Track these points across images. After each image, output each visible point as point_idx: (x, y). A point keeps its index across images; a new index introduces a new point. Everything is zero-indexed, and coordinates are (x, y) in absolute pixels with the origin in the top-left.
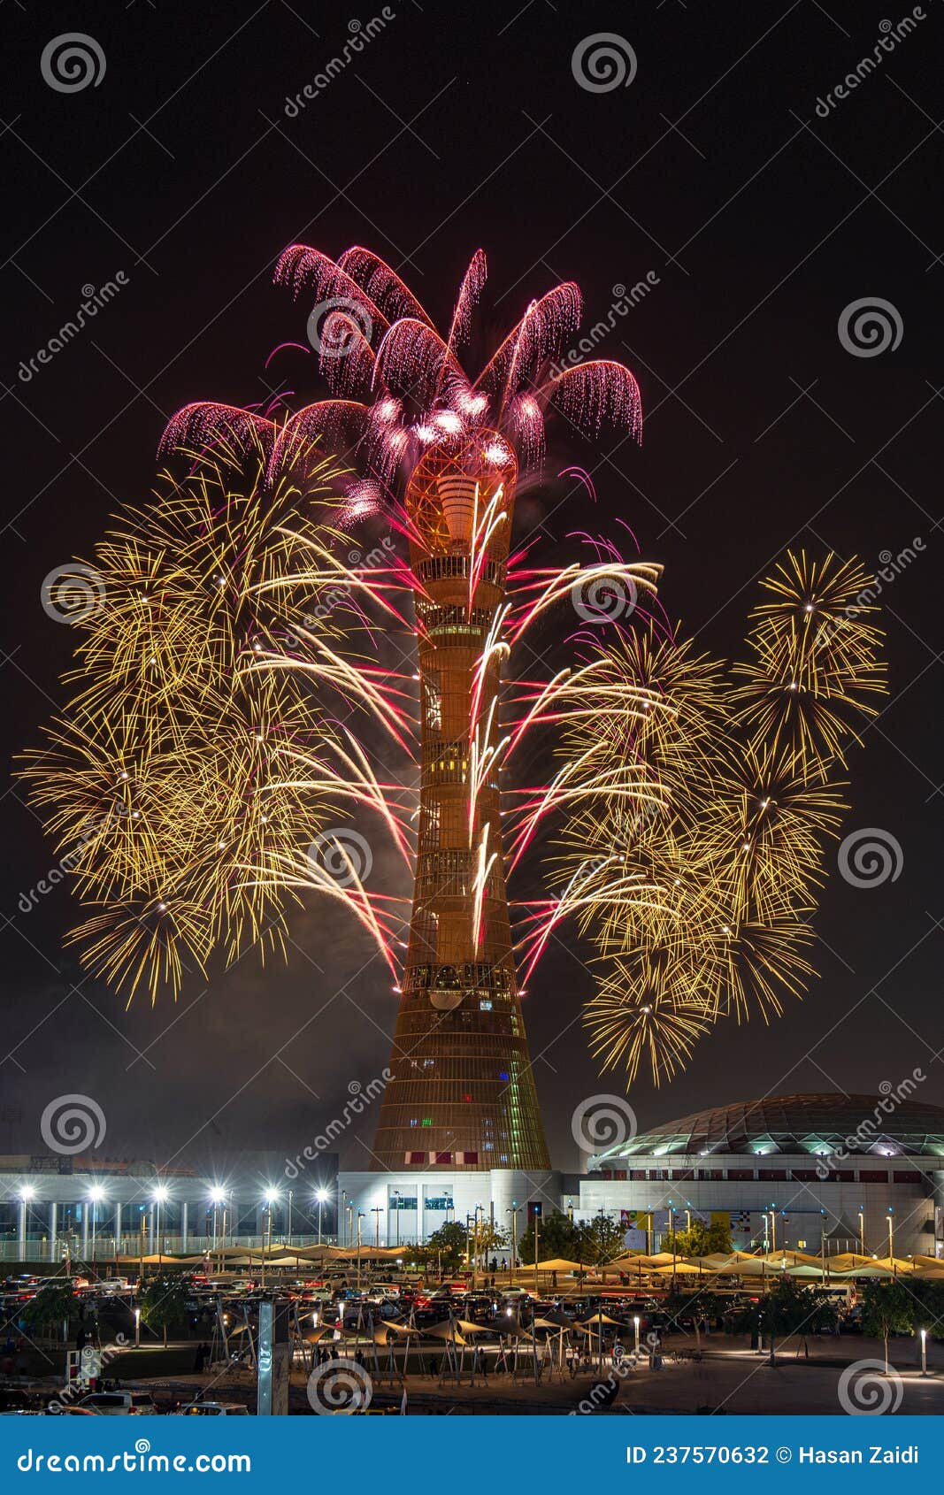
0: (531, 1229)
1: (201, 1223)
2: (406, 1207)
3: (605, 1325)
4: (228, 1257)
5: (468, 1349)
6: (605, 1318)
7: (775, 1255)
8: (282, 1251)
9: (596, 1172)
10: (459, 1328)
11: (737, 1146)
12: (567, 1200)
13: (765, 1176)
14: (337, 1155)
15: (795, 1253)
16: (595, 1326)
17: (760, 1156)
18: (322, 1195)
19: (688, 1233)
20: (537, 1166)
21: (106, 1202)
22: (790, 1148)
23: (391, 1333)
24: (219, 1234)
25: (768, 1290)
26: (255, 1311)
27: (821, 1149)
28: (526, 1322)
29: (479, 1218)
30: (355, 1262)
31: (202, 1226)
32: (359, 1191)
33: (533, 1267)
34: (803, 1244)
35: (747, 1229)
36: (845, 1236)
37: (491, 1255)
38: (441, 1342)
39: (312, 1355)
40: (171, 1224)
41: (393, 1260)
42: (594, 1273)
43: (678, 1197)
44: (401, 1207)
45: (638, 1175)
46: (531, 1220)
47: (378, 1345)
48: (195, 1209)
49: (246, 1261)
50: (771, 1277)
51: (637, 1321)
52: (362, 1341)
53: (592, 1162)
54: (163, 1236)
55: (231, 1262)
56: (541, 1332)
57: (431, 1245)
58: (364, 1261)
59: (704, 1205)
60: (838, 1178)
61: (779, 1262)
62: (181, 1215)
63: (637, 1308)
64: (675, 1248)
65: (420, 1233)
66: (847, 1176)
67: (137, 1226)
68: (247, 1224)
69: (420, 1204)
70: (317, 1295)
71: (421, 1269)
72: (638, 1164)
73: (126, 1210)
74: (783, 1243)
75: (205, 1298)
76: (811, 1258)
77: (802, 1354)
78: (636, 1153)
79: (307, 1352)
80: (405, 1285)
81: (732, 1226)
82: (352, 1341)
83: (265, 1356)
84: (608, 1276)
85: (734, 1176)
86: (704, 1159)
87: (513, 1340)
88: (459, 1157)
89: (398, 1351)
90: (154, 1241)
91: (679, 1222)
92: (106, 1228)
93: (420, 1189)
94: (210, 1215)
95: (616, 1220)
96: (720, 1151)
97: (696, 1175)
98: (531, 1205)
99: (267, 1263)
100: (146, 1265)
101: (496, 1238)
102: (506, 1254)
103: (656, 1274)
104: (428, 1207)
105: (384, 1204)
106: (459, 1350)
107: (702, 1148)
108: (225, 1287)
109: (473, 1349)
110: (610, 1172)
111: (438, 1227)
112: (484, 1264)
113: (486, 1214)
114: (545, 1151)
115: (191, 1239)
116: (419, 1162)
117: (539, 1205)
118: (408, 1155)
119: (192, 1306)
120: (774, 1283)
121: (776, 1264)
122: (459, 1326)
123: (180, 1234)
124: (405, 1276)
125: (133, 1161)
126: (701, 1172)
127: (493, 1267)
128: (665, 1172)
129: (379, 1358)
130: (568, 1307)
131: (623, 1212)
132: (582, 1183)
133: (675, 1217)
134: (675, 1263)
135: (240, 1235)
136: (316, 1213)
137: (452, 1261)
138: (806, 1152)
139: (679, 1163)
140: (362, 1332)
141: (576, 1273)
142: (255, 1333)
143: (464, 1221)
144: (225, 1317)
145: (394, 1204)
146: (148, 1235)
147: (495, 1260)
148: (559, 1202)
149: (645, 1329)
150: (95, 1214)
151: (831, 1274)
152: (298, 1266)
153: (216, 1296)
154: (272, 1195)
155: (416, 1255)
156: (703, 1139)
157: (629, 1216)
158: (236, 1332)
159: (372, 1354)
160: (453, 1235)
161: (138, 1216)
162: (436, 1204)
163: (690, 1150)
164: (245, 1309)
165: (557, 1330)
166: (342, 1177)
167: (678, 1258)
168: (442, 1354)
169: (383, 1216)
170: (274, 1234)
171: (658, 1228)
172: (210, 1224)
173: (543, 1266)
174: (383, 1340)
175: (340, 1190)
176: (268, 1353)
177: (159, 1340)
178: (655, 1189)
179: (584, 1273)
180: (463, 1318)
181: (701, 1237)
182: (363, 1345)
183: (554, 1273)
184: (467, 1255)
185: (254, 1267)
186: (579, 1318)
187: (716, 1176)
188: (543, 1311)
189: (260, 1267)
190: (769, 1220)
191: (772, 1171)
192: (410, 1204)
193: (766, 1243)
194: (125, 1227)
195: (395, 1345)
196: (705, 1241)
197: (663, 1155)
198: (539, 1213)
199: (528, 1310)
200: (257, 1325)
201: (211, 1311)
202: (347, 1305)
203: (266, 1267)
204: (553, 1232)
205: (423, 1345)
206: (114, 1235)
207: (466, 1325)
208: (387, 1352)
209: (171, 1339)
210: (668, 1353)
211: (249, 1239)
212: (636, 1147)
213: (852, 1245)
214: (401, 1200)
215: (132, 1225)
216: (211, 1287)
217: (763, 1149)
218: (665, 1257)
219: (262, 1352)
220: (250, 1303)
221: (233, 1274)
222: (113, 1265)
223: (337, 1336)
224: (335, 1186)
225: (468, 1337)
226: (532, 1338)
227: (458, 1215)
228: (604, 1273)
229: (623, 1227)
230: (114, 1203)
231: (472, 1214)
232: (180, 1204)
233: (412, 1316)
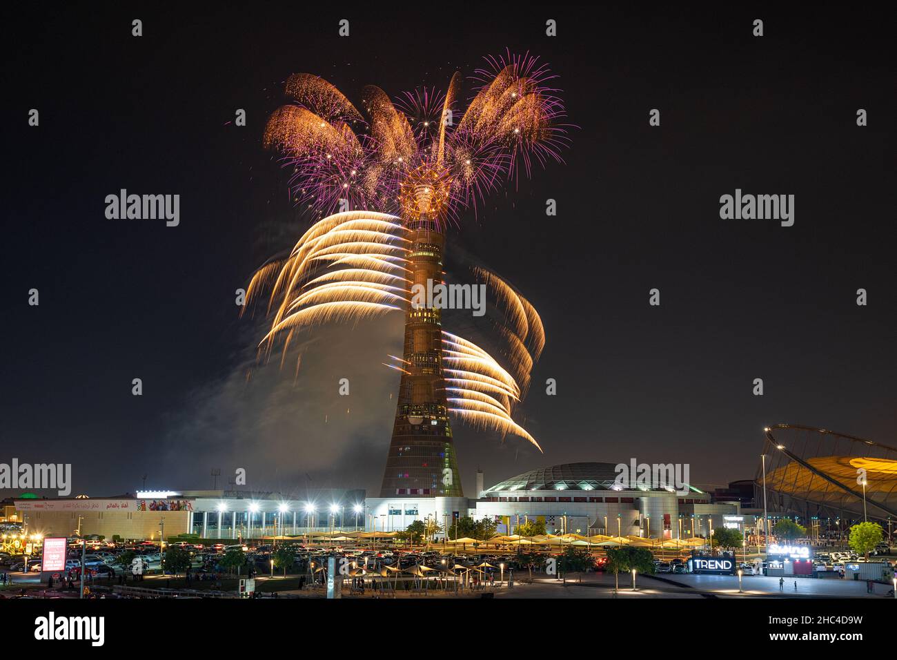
0: (454, 524)
1: (302, 522)
2: (396, 514)
3: (488, 567)
4: (314, 537)
5: (424, 578)
6: (487, 565)
7: (566, 535)
8: (339, 534)
9: (485, 498)
10: (420, 569)
11: (549, 486)
12: (470, 511)
13: (562, 500)
14: (365, 491)
15: (576, 535)
16: (483, 568)
17: (559, 491)
18: (358, 508)
19: (525, 526)
20: (457, 495)
21: (259, 512)
22: (573, 487)
23: (389, 571)
24: (310, 526)
25: (563, 552)
26: (327, 561)
27: (588, 487)
28: (451, 566)
29: (430, 519)
30: (373, 539)
31: (303, 523)
32: (374, 507)
33: (454, 541)
34: (579, 531)
35: (553, 524)
36: (598, 527)
37: (435, 536)
38: (412, 575)
39: (353, 581)
40: (288, 522)
41: (391, 538)
42: (483, 544)
43: (523, 509)
44: (394, 514)
45: (503, 500)
46: (454, 520)
47: (383, 577)
48: (299, 515)
49: (323, 539)
50: (564, 545)
51: (502, 566)
52: (375, 575)
53: (482, 493)
54: (284, 527)
55: (315, 539)
56: (458, 571)
57: (408, 531)
58: (377, 538)
59: (534, 513)
60: (595, 500)
61: (567, 539)
62: (293, 518)
63: (502, 560)
64: (519, 532)
65: (403, 526)
66: (599, 500)
67: (273, 523)
68: (323, 522)
69: (403, 512)
70: (355, 554)
71: (403, 542)
72: (503, 494)
73: (267, 515)
74: (569, 531)
75: (303, 555)
76: (582, 537)
77: (578, 581)
78: (503, 490)
79: (350, 580)
80: (396, 549)
81: (547, 523)
82: (371, 575)
83: (331, 582)
84: (489, 545)
85: (547, 500)
86: (534, 492)
87: (445, 574)
88: (421, 491)
89: (392, 579)
90: (280, 529)
91: (522, 521)
92: (258, 523)
93: (403, 505)
94: (306, 517)
95: (493, 520)
96: (541, 489)
97: (530, 499)
98: (454, 513)
99: (332, 539)
100: (276, 540)
101: (437, 528)
102: (442, 535)
103: (511, 544)
104: (406, 514)
105: (387, 513)
106: (420, 579)
107: (533, 487)
108: (313, 550)
109: (426, 578)
110: (490, 498)
111: (411, 523)
112: (432, 540)
113: (434, 517)
114: (461, 490)
115: (298, 528)
116: (403, 494)
117: (458, 513)
118: (398, 490)
119: (298, 559)
120: (565, 549)
121: (567, 540)
122: (420, 568)
123: (292, 526)
124: (396, 545)
125: (271, 493)
126: (532, 498)
127: (436, 541)
128: (516, 498)
129: (383, 583)
130: (471, 559)
131: (496, 516)
132: (477, 503)
133: (520, 519)
134: (520, 539)
135: (320, 526)
136: (355, 517)
137: (417, 540)
138: (581, 489)
139: (522, 494)
140: (375, 571)
141: (474, 544)
142: (326, 571)
143: (423, 520)
144: (313, 564)
145: (390, 513)
146: (277, 527)
147: (437, 538)
148: (467, 512)
149: (506, 570)
150: (253, 517)
151: (592, 544)
152: (346, 541)
153: (308, 554)
154: (335, 508)
155: (401, 535)
156: (533, 483)
157: (499, 518)
158: (317, 571)
159: (380, 580)
160: (418, 527)
161: (273, 518)
162: (410, 513)
163: (527, 488)
164: (322, 560)
165: (466, 570)
166: (367, 500)
167: (521, 537)
168: (412, 581)
169: (386, 518)
170: (335, 526)
171: (512, 523)
172: (306, 522)
173: (459, 541)
174: (385, 574)
175: (366, 506)
176: (332, 580)
177: (282, 574)
178: (510, 505)
179: (478, 544)
180: (422, 564)
181: (531, 528)
182: (375, 577)
183: (464, 544)
184: (424, 536)
185: (326, 541)
186: (476, 564)
187: (539, 500)
188: (459, 561)
189: (328, 541)
190: (563, 520)
191: (565, 498)
192: (398, 512)
193: (562, 531)
194: (267, 523)
195: (391, 577)
196: (534, 529)
197: (515, 490)
198: (458, 517)
199: (452, 560)
200: (327, 568)
201: (306, 562)
202: (369, 559)
203: (332, 541)
204: (464, 526)
205: (403, 577)
206: (262, 527)
207: (424, 568)
208: (387, 580)
209: (288, 573)
210: (516, 580)
211: (324, 528)
212: (502, 487)
213: (602, 531)
214: (394, 511)
215: (270, 522)
216: (306, 550)
217: (561, 487)
218: (516, 537)
219: (329, 580)
220: (324, 557)
221: (317, 544)
222: (261, 540)
223: (364, 572)
224: (364, 503)
225: (425, 573)
226: (453, 573)
227: (420, 518)
228: (487, 544)
229: (496, 523)
230: (262, 512)
231: (427, 517)
232: (293, 513)
233: (399, 564)
